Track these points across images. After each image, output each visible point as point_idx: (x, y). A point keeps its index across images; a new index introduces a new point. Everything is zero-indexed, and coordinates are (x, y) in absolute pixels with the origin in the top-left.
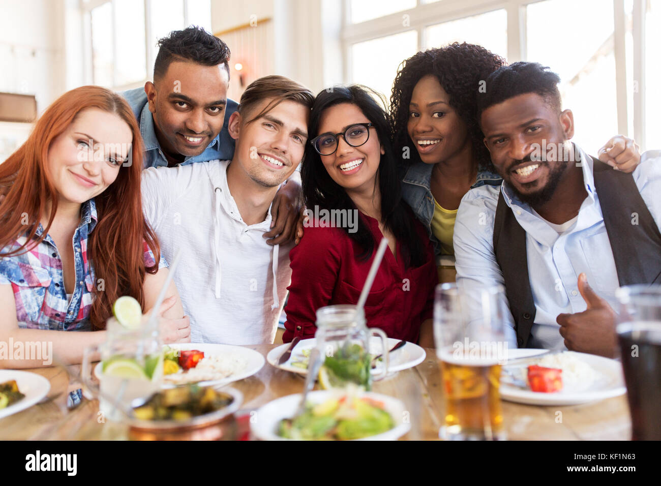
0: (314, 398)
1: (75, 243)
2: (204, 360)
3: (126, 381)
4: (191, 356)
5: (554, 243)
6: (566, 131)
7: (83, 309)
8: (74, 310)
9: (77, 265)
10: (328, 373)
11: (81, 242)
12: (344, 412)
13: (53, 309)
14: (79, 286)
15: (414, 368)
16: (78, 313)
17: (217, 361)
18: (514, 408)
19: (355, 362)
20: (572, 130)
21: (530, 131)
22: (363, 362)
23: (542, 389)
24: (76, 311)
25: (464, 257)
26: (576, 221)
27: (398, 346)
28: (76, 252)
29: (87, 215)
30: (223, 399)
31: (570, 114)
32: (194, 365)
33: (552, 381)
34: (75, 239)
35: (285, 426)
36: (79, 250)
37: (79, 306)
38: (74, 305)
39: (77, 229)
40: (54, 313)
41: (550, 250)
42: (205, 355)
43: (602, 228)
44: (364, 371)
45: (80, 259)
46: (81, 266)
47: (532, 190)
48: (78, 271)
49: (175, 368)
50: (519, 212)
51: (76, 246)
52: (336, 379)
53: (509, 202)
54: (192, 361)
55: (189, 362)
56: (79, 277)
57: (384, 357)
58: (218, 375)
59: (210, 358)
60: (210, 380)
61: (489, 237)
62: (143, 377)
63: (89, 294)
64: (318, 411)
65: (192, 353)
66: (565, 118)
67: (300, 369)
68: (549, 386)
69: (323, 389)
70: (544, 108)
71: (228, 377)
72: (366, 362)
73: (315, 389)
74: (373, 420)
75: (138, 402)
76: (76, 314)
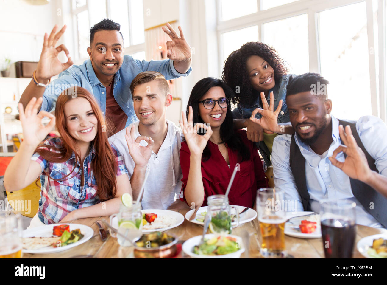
0: (207, 237)
1: (84, 164)
2: (157, 218)
3: (128, 229)
4: (152, 216)
5: (319, 163)
6: (328, 109)
7: (87, 195)
8: (84, 195)
9: (85, 174)
10: (213, 225)
11: (88, 164)
12: (219, 243)
13: (73, 197)
14: (86, 184)
15: (252, 221)
16: (85, 197)
17: (163, 219)
18: (294, 240)
19: (224, 221)
20: (331, 109)
21: (307, 109)
22: (228, 220)
23: (306, 232)
24: (85, 196)
25: (277, 169)
26: (328, 153)
27: (245, 210)
28: (85, 168)
29: (91, 151)
30: (170, 238)
31: (331, 102)
32: (153, 220)
33: (310, 228)
34: (85, 162)
35: (196, 249)
36: (86, 167)
37: (86, 193)
38: (84, 193)
39: (86, 158)
40: (74, 198)
41: (317, 167)
42: (158, 216)
43: (342, 154)
44: (228, 224)
45: (86, 171)
46: (87, 175)
47: (307, 137)
48: (86, 177)
49: (146, 222)
50: (302, 149)
51: (85, 165)
52: (216, 228)
53: (298, 144)
54: (152, 218)
55: (151, 219)
56: (85, 179)
57: (237, 216)
58: (165, 226)
59: (160, 217)
60: (162, 228)
61: (288, 160)
62: (135, 228)
63: (89, 188)
64: (209, 243)
65: (152, 215)
66: (327, 103)
67: (200, 222)
68: (309, 230)
69: (211, 233)
70: (316, 99)
71: (169, 226)
72: (229, 220)
73: (207, 233)
74: (231, 247)
75: (137, 239)
76: (84, 197)
